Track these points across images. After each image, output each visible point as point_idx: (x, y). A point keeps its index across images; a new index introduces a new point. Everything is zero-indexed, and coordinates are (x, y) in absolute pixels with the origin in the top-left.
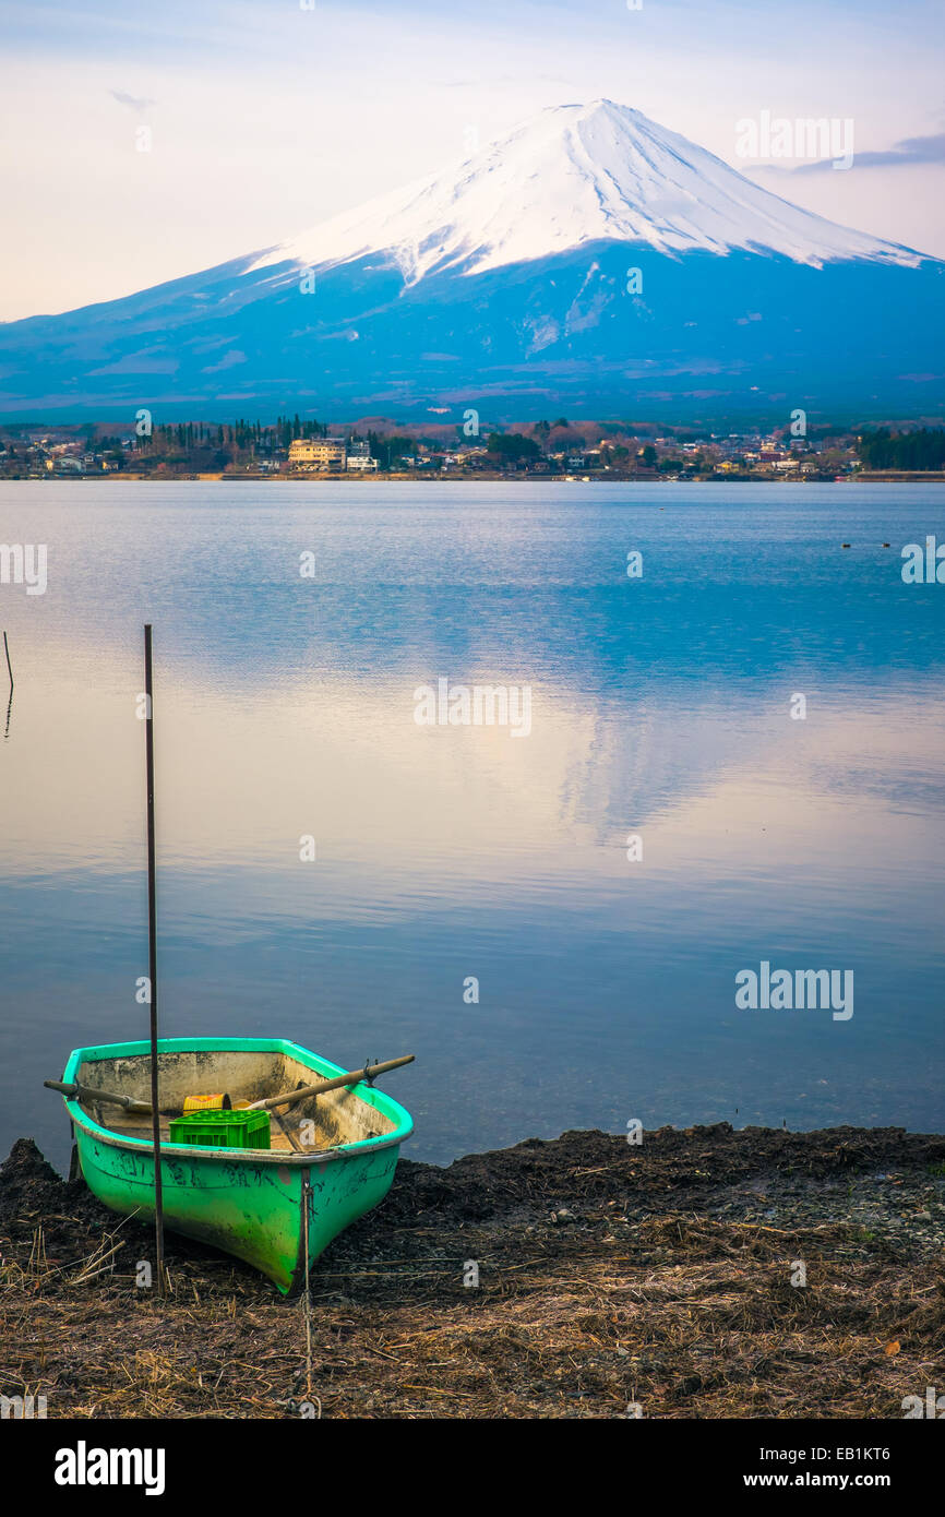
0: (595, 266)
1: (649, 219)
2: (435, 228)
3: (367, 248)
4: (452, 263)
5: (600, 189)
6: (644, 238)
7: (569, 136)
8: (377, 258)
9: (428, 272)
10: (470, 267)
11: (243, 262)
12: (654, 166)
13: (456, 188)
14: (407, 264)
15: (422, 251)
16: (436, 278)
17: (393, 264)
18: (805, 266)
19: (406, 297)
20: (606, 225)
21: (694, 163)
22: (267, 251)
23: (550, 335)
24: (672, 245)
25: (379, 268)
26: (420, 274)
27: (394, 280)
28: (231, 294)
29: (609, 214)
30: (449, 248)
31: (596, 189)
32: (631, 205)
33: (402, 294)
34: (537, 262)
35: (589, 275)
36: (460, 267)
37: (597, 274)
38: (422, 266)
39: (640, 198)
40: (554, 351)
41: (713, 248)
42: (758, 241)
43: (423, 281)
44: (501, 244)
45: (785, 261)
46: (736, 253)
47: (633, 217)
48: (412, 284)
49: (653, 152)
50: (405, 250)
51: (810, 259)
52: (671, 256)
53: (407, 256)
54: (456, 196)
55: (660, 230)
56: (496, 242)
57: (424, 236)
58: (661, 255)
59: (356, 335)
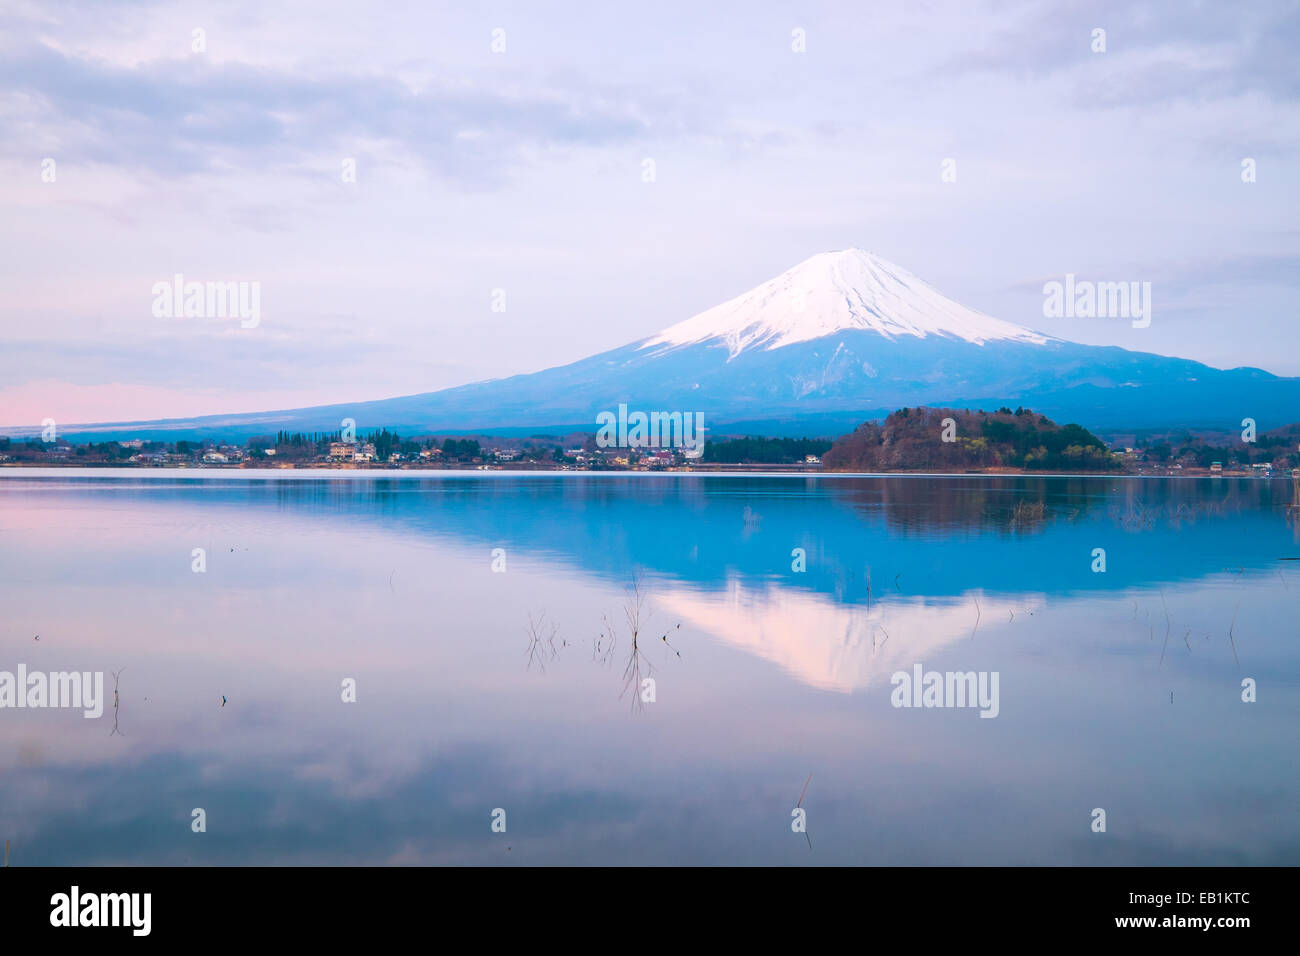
0: (842, 345)
1: (878, 316)
2: (751, 322)
3: (711, 334)
4: (758, 344)
5: (850, 299)
6: (875, 327)
7: (833, 269)
8: (715, 340)
9: (744, 349)
10: (769, 345)
11: (639, 343)
12: (883, 286)
13: (764, 299)
14: (732, 344)
15: (741, 337)
16: (748, 352)
17: (724, 344)
18: (973, 344)
19: (730, 363)
20: (852, 321)
21: (907, 283)
22: (652, 337)
23: (813, 386)
24: (892, 332)
25: (716, 346)
26: (739, 350)
27: (724, 352)
28: (629, 362)
29: (854, 314)
30: (758, 334)
31: (847, 299)
32: (867, 309)
33: (728, 361)
34: (809, 342)
35: (838, 350)
36: (763, 345)
37: (842, 348)
38: (741, 345)
39: (874, 304)
40: (814, 395)
41: (916, 333)
42: (945, 329)
43: (741, 354)
44: (788, 332)
45: (961, 340)
46: (930, 336)
47: (870, 317)
48: (736, 355)
49: (884, 279)
50: (732, 336)
51: (976, 339)
52: (890, 338)
53: (733, 340)
54: (764, 304)
55: (884, 323)
56: (786, 331)
57: (743, 329)
58: (884, 338)
59: (697, 386)
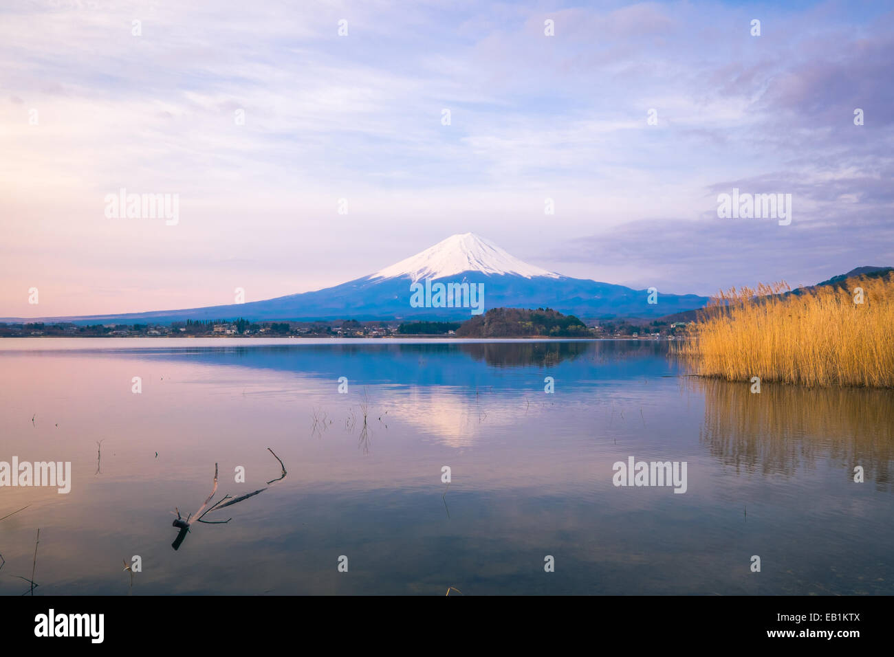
0: (465, 277)
1: (482, 265)
2: (422, 267)
3: (403, 273)
4: (426, 277)
6: (481, 270)
7: (461, 242)
8: (406, 275)
9: (419, 279)
11: (368, 277)
12: (484, 250)
13: (429, 256)
14: (413, 277)
15: (417, 274)
16: (421, 280)
17: (409, 277)
18: (526, 278)
20: (470, 267)
21: (495, 249)
22: (375, 274)
24: (489, 272)
25: (405, 278)
26: (417, 280)
27: (409, 282)
28: (364, 286)
29: (471, 264)
30: (426, 273)
31: (468, 256)
32: (477, 261)
33: (411, 285)
36: (429, 277)
39: (480, 259)
41: (499, 273)
42: (513, 271)
44: (440, 272)
45: (520, 276)
46: (506, 274)
47: (478, 265)
49: (484, 247)
50: (413, 273)
51: (527, 276)
52: (488, 274)
53: (414, 275)
54: (429, 259)
55: (485, 268)
57: (418, 270)
58: (485, 275)
59: (396, 297)
